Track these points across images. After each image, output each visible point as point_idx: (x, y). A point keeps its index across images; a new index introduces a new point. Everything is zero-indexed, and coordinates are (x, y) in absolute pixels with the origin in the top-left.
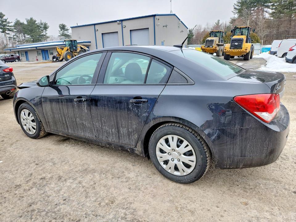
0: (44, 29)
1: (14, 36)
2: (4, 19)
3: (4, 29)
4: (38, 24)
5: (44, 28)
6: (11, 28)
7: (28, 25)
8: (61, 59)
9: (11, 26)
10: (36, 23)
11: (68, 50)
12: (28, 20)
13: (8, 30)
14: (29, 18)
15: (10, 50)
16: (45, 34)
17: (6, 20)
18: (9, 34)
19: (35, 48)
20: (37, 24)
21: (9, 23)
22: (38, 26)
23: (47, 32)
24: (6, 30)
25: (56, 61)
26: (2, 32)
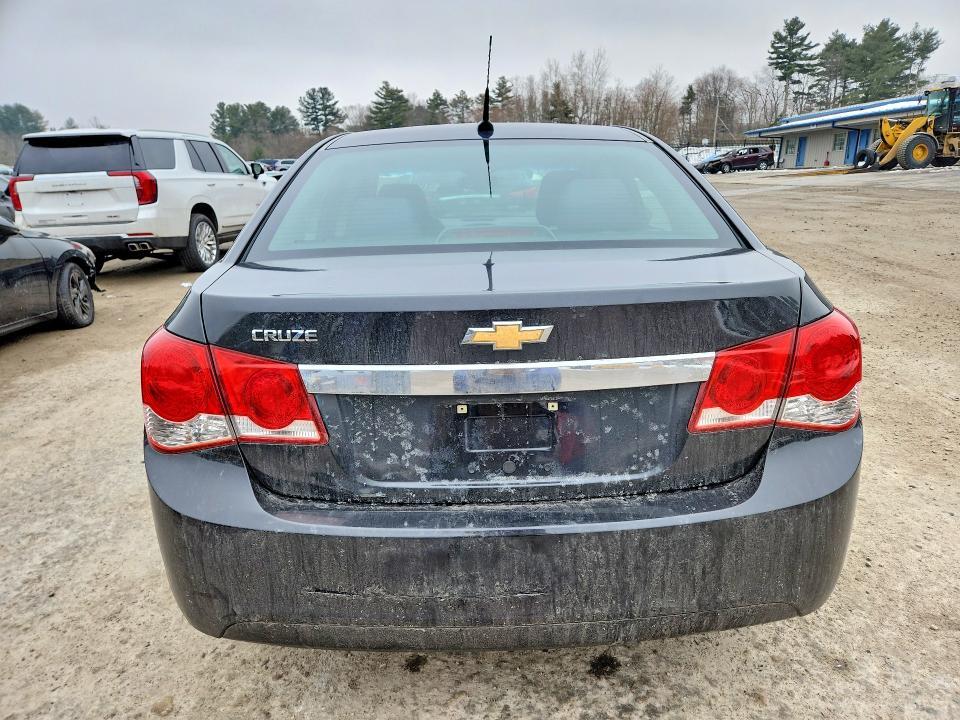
0: (917, 55)
1: (810, 88)
2: (798, 38)
3: (789, 68)
4: (903, 39)
5: (918, 50)
6: (812, 62)
7: (866, 46)
8: (885, 160)
9: (811, 58)
10: (897, 35)
11: (925, 128)
12: (872, 29)
13: (799, 72)
14: (876, 23)
15: (760, 133)
16: (915, 72)
17: (804, 39)
18: (799, 82)
19: (830, 125)
20: (898, 39)
21: (809, 47)
22: (901, 46)
23: (927, 64)
24: (793, 72)
25: (864, 169)
26: (781, 79)
